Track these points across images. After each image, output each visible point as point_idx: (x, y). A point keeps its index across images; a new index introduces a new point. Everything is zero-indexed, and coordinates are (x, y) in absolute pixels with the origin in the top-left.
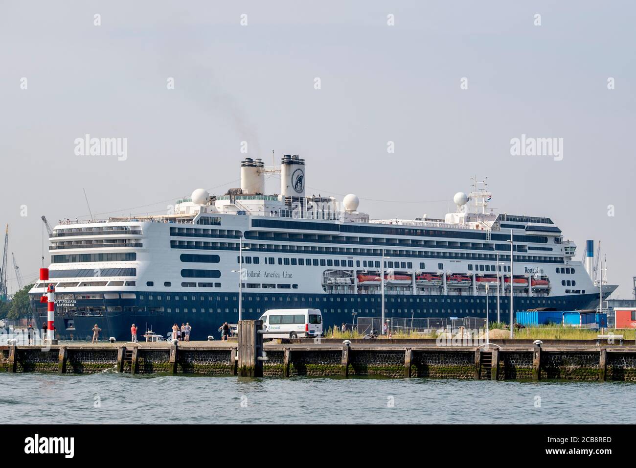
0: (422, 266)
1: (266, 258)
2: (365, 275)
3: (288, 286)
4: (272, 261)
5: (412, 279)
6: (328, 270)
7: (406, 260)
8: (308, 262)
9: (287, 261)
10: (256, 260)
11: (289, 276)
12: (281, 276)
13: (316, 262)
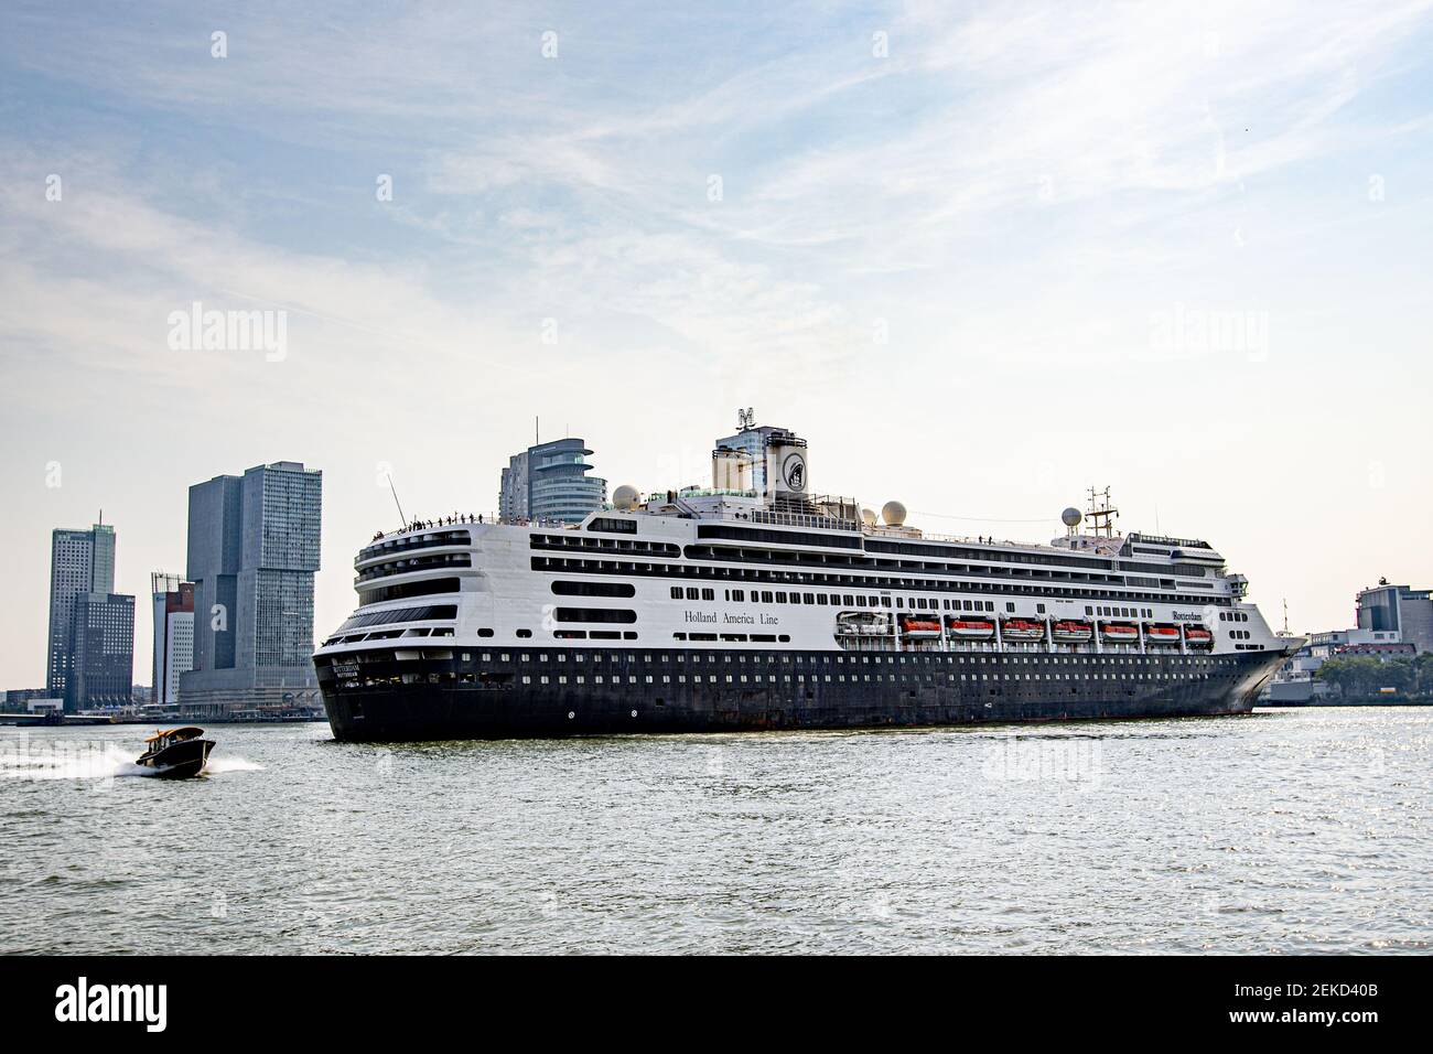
0: (1010, 607)
1: (727, 592)
2: (911, 620)
3: (771, 638)
4: (738, 596)
5: (994, 628)
6: (846, 613)
7: (984, 598)
8: (809, 599)
9: (767, 597)
10: (709, 595)
11: (773, 621)
12: (757, 620)
13: (822, 599)
